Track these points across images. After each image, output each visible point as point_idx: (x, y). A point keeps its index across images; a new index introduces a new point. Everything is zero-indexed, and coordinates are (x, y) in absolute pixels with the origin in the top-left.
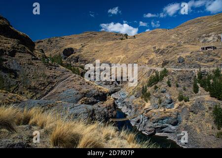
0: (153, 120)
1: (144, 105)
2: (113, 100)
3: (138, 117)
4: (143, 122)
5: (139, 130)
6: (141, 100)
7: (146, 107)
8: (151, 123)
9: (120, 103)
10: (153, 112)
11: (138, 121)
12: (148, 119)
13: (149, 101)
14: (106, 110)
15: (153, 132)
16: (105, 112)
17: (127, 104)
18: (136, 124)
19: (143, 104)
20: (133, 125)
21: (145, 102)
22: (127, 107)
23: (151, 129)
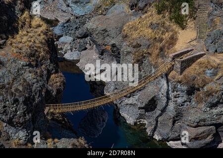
0: (209, 94)
1: (173, 40)
2: (44, 27)
3: (151, 90)
4: (171, 106)
5: (157, 137)
6: (156, 18)
7: (180, 47)
8: (203, 106)
9: (67, 39)
10: (208, 65)
11: (151, 105)
12: (191, 91)
13: (190, 24)
14: (29, 76)
15: (209, 139)
16: (28, 86)
17: (100, 42)
18: (141, 116)
19: (167, 36)
20: (130, 121)
21: (175, 27)
22: (102, 53)
23: (201, 130)
